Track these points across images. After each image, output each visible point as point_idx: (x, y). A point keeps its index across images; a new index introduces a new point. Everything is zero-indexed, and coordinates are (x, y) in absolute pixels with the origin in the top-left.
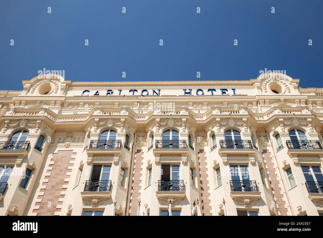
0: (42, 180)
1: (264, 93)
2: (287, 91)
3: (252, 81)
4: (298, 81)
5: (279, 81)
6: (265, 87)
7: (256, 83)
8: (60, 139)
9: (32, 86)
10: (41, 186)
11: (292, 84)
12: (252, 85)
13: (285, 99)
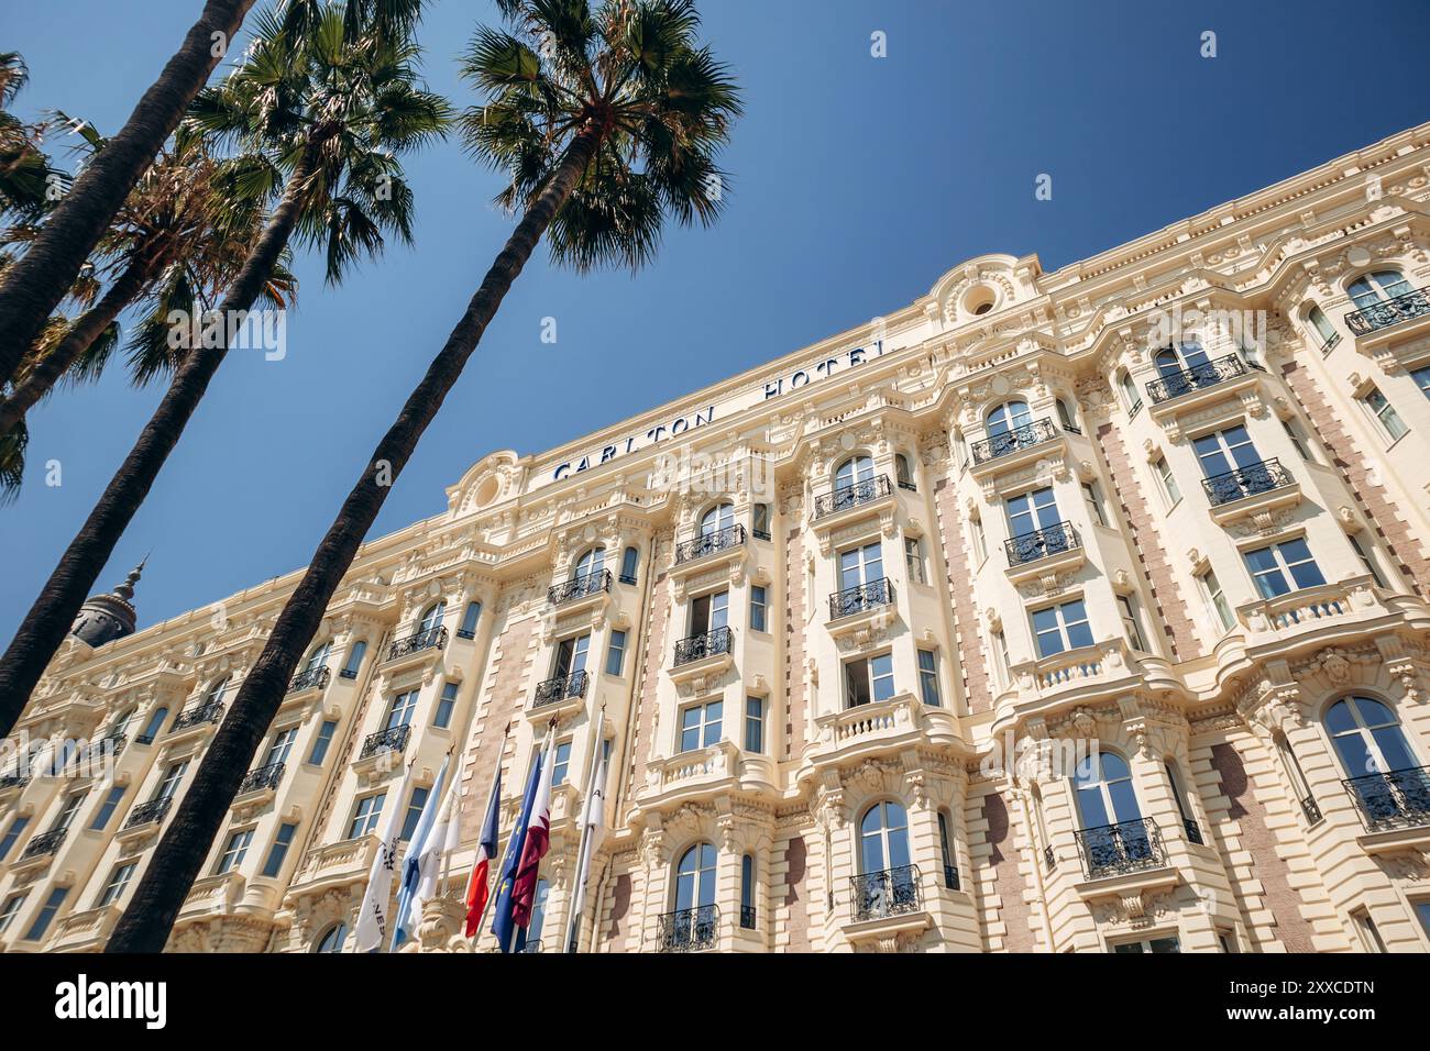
0: (483, 697)
1: (949, 326)
2: (1007, 297)
3: (919, 303)
4: (1033, 259)
5: (987, 276)
6: (951, 307)
7: (928, 307)
8: (513, 598)
9: (464, 493)
10: (480, 713)
11: (1019, 272)
12: (920, 313)
13: (994, 326)
